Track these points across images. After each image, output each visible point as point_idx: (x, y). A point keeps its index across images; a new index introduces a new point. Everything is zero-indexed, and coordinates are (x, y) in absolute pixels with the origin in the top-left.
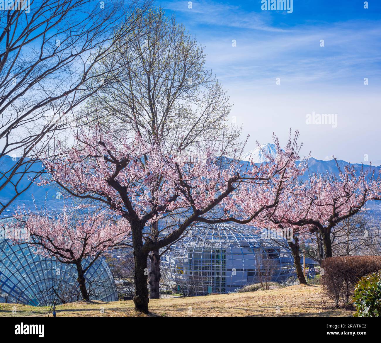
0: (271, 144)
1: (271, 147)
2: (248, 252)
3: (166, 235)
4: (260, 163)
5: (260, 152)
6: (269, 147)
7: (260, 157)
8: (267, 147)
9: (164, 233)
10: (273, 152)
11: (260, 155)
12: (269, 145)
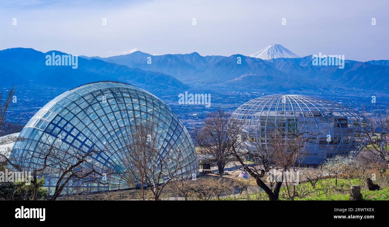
0: (277, 44)
1: (278, 47)
2: (320, 121)
3: (195, 116)
4: (268, 59)
5: (268, 51)
6: (275, 47)
7: (269, 55)
8: (274, 47)
9: (194, 115)
10: (279, 51)
11: (269, 53)
12: (276, 46)
